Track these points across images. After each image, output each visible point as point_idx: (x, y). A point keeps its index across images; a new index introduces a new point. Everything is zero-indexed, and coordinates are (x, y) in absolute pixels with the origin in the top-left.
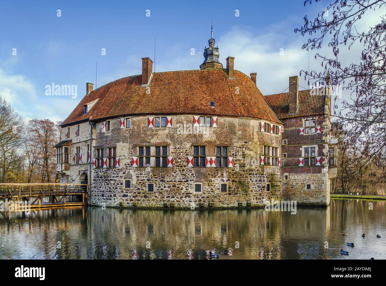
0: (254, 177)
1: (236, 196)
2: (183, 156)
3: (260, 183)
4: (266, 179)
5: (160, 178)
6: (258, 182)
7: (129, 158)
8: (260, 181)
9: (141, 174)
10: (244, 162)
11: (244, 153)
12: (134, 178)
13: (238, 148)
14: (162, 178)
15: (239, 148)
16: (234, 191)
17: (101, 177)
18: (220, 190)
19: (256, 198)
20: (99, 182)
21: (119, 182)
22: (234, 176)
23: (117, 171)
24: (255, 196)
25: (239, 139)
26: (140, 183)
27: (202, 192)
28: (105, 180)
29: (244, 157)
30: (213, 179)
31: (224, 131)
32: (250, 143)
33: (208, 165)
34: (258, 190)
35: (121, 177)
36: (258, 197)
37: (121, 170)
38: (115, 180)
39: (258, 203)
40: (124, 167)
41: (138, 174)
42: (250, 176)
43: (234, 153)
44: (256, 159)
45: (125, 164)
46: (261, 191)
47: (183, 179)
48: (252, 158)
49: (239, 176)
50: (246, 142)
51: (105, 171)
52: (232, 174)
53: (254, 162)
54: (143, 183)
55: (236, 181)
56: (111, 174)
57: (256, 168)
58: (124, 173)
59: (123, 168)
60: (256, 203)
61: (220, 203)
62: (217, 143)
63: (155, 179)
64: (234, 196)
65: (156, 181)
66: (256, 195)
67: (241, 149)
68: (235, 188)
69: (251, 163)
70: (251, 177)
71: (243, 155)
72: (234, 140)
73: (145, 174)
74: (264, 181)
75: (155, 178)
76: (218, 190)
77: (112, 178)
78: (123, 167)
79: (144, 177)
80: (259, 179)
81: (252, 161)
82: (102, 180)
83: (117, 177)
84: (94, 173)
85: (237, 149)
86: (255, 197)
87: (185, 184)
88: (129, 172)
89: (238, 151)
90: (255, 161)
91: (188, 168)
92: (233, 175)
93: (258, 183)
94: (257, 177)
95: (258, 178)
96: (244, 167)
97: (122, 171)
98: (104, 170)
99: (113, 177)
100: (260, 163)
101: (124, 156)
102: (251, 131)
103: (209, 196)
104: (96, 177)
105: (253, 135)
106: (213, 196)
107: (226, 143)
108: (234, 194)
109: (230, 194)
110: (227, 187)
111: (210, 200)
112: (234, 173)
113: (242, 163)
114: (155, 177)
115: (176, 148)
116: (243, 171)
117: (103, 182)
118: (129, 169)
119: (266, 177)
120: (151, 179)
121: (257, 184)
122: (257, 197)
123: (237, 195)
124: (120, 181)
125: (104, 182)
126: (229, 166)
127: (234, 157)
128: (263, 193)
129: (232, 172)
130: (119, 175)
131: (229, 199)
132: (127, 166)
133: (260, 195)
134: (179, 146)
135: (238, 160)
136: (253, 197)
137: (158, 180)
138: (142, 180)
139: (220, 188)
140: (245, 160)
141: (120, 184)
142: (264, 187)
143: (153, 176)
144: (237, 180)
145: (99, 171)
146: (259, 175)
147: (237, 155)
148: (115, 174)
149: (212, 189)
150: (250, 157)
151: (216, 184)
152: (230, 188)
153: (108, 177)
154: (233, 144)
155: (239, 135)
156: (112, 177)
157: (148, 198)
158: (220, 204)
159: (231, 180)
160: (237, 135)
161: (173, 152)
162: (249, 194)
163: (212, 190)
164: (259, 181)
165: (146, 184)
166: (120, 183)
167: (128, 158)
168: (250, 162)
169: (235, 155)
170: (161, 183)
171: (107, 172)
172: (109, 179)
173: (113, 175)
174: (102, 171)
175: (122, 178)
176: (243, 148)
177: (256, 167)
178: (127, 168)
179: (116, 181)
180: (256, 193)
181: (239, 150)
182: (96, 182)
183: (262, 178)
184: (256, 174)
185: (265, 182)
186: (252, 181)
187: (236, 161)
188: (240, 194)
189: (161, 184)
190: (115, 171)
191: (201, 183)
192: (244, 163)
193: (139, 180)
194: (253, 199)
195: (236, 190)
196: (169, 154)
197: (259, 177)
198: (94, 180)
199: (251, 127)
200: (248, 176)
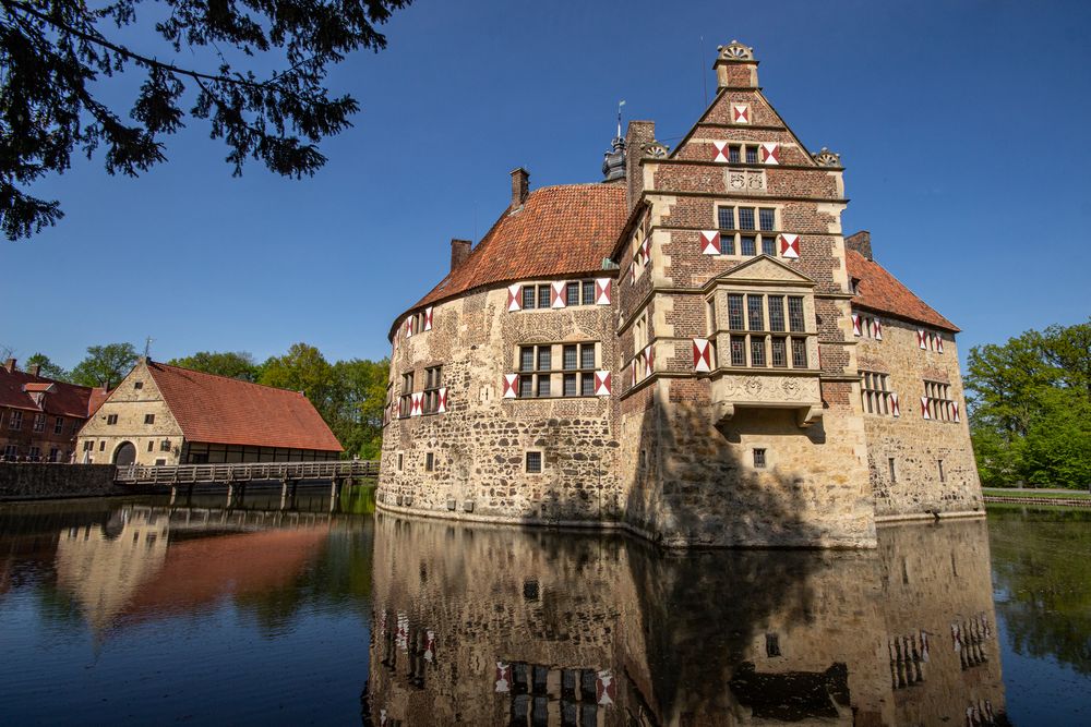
0: (487, 433)
1: (445, 484)
3: (501, 448)
4: (521, 436)
6: (497, 446)
8: (504, 442)
10: (466, 396)
11: (467, 373)
13: (460, 366)
15: (461, 362)
16: (443, 469)
18: (424, 467)
19: (492, 492)
22: (446, 433)
24: (488, 484)
25: (463, 343)
27: (401, 471)
29: (466, 385)
30: (417, 442)
32: (482, 346)
33: (413, 411)
34: (496, 469)
36: (498, 489)
39: (496, 507)
44: (494, 385)
46: (505, 470)
48: (482, 384)
50: (474, 348)
52: (443, 427)
53: (488, 393)
55: (447, 446)
57: (493, 408)
60: (491, 504)
62: (428, 362)
64: (442, 484)
66: (491, 482)
67: (464, 366)
68: (445, 464)
69: (480, 395)
70: (477, 433)
71: (466, 379)
72: (454, 349)
74: (515, 442)
76: (421, 467)
80: (500, 437)
81: (483, 391)
86: (488, 489)
89: (459, 372)
90: (491, 391)
92: (443, 430)
93: (496, 450)
94: (493, 432)
95: (498, 435)
96: (465, 408)
100: (505, 392)
102: (486, 318)
103: (409, 481)
105: (490, 325)
106: (414, 480)
108: (443, 479)
109: (437, 477)
110: (434, 459)
112: (447, 425)
113: (463, 400)
116: (464, 418)
119: (526, 432)
121: (493, 451)
122: (494, 488)
123: (447, 481)
126: (439, 410)
127: (450, 387)
128: (511, 478)
129: (442, 423)
131: (434, 490)
133: (504, 483)
135: (457, 392)
136: (483, 488)
139: (425, 462)
140: (469, 390)
142: (517, 460)
144: (450, 443)
146: (501, 426)
147: (456, 380)
149: (413, 465)
150: (477, 382)
151: (419, 452)
154: (452, 357)
155: (463, 333)
158: (420, 501)
159: (440, 443)
160: (460, 334)
162: (471, 479)
163: (413, 468)
164: (500, 444)
168: (477, 396)
169: (453, 381)
176: (467, 362)
177: (493, 405)
180: (491, 478)
183: (510, 434)
184: (492, 425)
185: (520, 446)
186: (482, 444)
187: (453, 395)
188: (452, 477)
192: (467, 398)
194: (480, 494)
197: (500, 432)
199: (487, 306)
200: (472, 430)
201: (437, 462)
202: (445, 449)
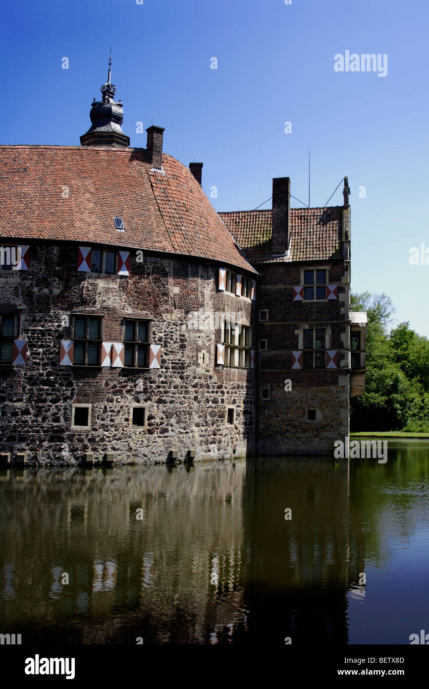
0: (203, 392)
1: (164, 437)
2: (49, 339)
3: (214, 405)
4: (226, 396)
6: (211, 403)
8: (215, 401)
10: (182, 357)
11: (183, 335)
13: (172, 326)
15: (174, 324)
16: (162, 423)
18: (131, 422)
19: (207, 441)
22: (162, 390)
24: (204, 435)
25: (175, 305)
27: (88, 427)
29: (183, 347)
31: (143, 284)
33: (106, 363)
34: (210, 423)
39: (210, 452)
42: (196, 389)
43: (162, 335)
44: (209, 352)
46: (216, 423)
47: (48, 394)
48: (198, 349)
49: (172, 389)
50: (188, 313)
52: (157, 384)
53: (204, 358)
55: (164, 402)
57: (208, 371)
60: (207, 451)
61: (129, 453)
62: (126, 311)
64: (160, 437)
66: (205, 433)
67: (178, 328)
68: (162, 418)
69: (197, 359)
71: (182, 341)
72: (164, 307)
74: (223, 401)
76: (127, 423)
80: (213, 396)
81: (200, 355)
85: (170, 327)
86: (204, 439)
87: (52, 407)
89: (171, 333)
90: (207, 355)
91: (61, 368)
92: (159, 387)
93: (211, 407)
94: (208, 392)
95: (211, 394)
96: (183, 368)
102: (200, 288)
103: (105, 437)
105: (203, 296)
106: (115, 435)
107: (146, 312)
108: (161, 433)
109: (150, 432)
110: (147, 414)
111: (108, 447)
112: (163, 382)
113: (179, 360)
115: (34, 320)
116: (182, 378)
119: (228, 393)
121: (208, 408)
122: (209, 438)
123: (166, 434)
126: (151, 366)
127: (162, 345)
128: (220, 430)
129: (157, 380)
131: (149, 444)
133: (215, 433)
134: (41, 315)
135: (170, 352)
136: (201, 438)
139: (131, 417)
140: (184, 352)
142: (223, 415)
144: (168, 400)
146: (214, 387)
147: (169, 340)
149: (112, 420)
150: (195, 346)
151: (122, 407)
152: (150, 418)
154: (161, 315)
155: (175, 294)
158: (128, 456)
159: (153, 399)
160: (171, 295)
161: (28, 330)
162: (192, 431)
163: (112, 423)
164: (213, 402)
168: (195, 359)
169: (163, 340)
176: (181, 325)
177: (208, 368)
180: (206, 430)
181: (172, 328)
183: (219, 394)
184: (208, 386)
185: (225, 404)
187: (166, 354)
188: (172, 430)
191: (89, 406)
192: (183, 359)
194: (199, 443)
195: (166, 423)
196: (18, 335)
199: (199, 278)
200: (191, 389)
201: (151, 417)
202: (161, 405)
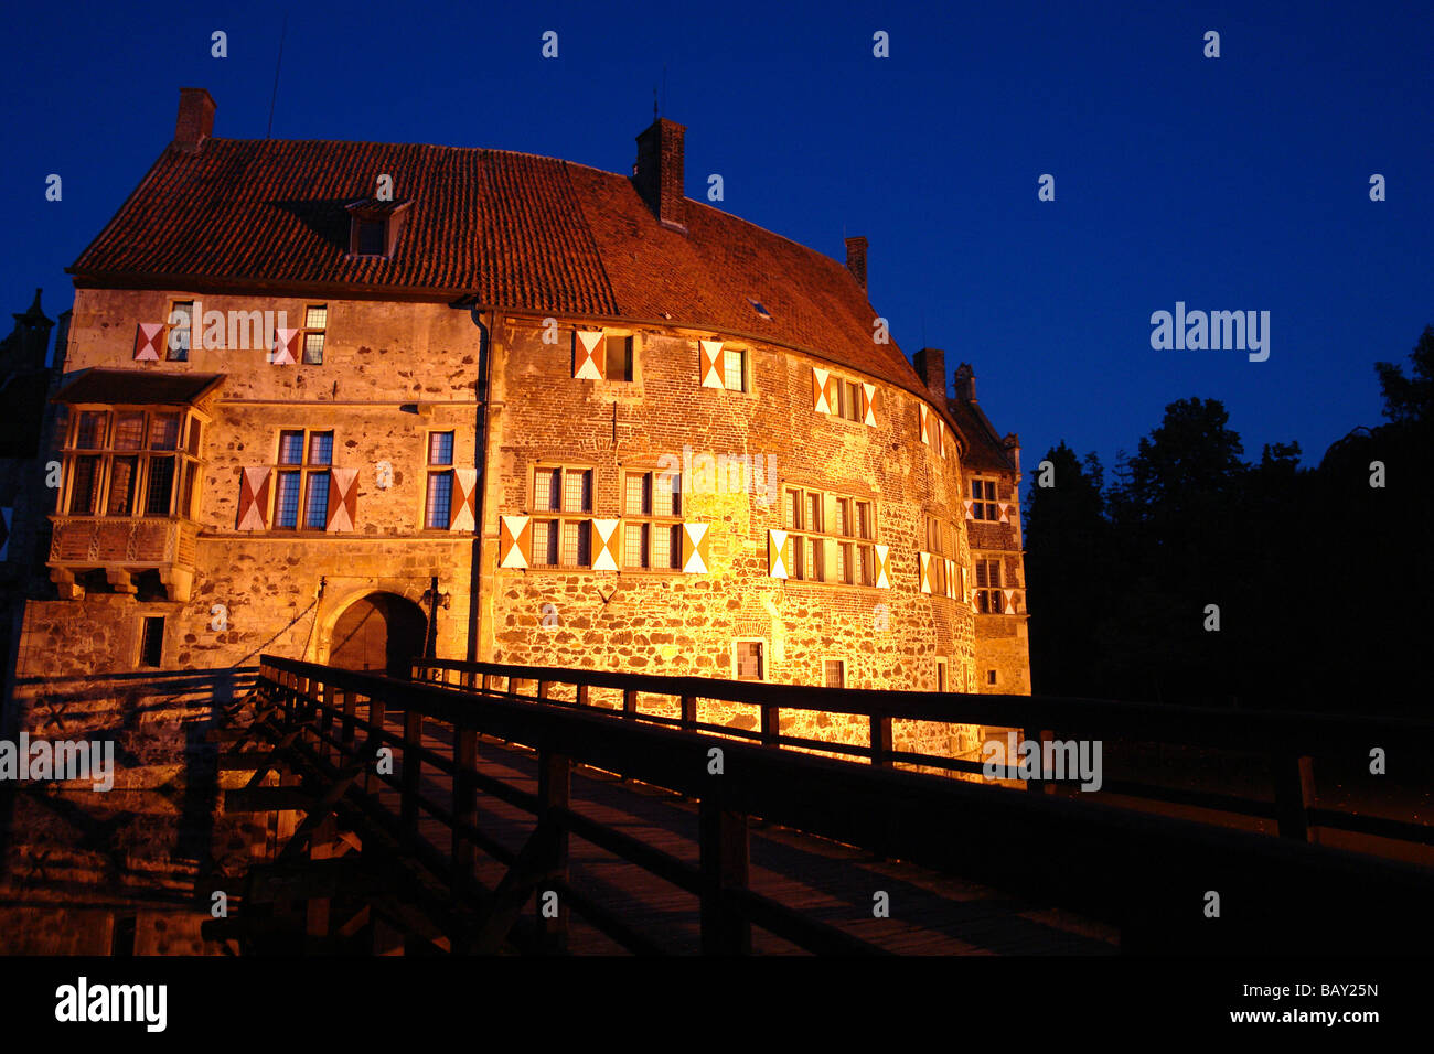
2: (907, 548)
5: (859, 636)
7: (754, 536)
9: (803, 614)
12: (779, 630)
14: (867, 634)
17: (582, 623)
20: (565, 651)
21: (710, 651)
23: (695, 592)
26: (801, 655)
28: (613, 641)
33: (949, 591)
35: (717, 623)
37: (717, 587)
38: (683, 640)
40: (733, 574)
41: (792, 615)
45: (737, 563)
51: (607, 588)
54: (813, 658)
56: (656, 609)
58: (733, 605)
59: (726, 578)
63: (848, 639)
65: (850, 646)
73: (815, 615)
75: (848, 633)
77: (665, 630)
78: (729, 572)
79: (811, 628)
82: (589, 639)
83: (700, 622)
84: (513, 595)
88: (756, 601)
91: (922, 597)
97: (723, 596)
98: (601, 584)
99: (675, 623)
101: (728, 519)
104: (525, 621)
114: (848, 628)
115: (889, 513)
117: (598, 651)
118: (758, 587)
120: (836, 638)
124: (714, 647)
125: (610, 650)
130: (707, 614)
132: (745, 573)
137: (857, 645)
138: (806, 643)
141: (714, 662)
143: (839, 625)
145: (563, 585)
148: (686, 607)
153: (639, 622)
156: (664, 622)
157: (831, 724)
161: (886, 530)
165: (820, 664)
166: (713, 657)
167: (748, 535)
170: (864, 654)
171: (623, 597)
172: (646, 630)
173: (673, 615)
174: (585, 590)
175: (722, 629)
178: (744, 582)
179: (695, 647)
182: (536, 649)
189: (863, 663)
190: (681, 594)
193: (796, 643)
196: (876, 536)
198: (503, 637)
